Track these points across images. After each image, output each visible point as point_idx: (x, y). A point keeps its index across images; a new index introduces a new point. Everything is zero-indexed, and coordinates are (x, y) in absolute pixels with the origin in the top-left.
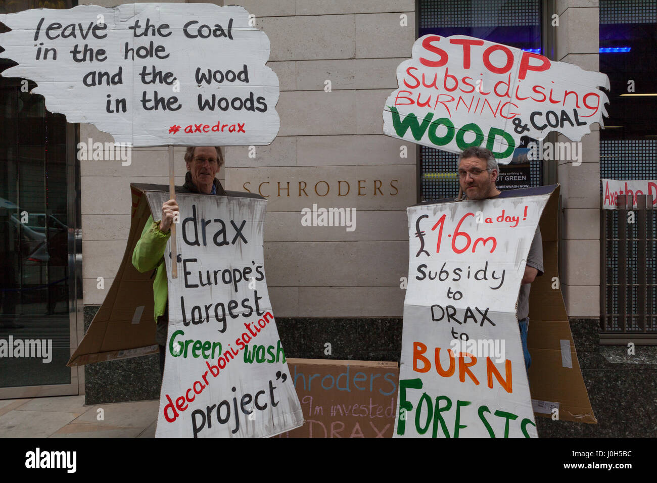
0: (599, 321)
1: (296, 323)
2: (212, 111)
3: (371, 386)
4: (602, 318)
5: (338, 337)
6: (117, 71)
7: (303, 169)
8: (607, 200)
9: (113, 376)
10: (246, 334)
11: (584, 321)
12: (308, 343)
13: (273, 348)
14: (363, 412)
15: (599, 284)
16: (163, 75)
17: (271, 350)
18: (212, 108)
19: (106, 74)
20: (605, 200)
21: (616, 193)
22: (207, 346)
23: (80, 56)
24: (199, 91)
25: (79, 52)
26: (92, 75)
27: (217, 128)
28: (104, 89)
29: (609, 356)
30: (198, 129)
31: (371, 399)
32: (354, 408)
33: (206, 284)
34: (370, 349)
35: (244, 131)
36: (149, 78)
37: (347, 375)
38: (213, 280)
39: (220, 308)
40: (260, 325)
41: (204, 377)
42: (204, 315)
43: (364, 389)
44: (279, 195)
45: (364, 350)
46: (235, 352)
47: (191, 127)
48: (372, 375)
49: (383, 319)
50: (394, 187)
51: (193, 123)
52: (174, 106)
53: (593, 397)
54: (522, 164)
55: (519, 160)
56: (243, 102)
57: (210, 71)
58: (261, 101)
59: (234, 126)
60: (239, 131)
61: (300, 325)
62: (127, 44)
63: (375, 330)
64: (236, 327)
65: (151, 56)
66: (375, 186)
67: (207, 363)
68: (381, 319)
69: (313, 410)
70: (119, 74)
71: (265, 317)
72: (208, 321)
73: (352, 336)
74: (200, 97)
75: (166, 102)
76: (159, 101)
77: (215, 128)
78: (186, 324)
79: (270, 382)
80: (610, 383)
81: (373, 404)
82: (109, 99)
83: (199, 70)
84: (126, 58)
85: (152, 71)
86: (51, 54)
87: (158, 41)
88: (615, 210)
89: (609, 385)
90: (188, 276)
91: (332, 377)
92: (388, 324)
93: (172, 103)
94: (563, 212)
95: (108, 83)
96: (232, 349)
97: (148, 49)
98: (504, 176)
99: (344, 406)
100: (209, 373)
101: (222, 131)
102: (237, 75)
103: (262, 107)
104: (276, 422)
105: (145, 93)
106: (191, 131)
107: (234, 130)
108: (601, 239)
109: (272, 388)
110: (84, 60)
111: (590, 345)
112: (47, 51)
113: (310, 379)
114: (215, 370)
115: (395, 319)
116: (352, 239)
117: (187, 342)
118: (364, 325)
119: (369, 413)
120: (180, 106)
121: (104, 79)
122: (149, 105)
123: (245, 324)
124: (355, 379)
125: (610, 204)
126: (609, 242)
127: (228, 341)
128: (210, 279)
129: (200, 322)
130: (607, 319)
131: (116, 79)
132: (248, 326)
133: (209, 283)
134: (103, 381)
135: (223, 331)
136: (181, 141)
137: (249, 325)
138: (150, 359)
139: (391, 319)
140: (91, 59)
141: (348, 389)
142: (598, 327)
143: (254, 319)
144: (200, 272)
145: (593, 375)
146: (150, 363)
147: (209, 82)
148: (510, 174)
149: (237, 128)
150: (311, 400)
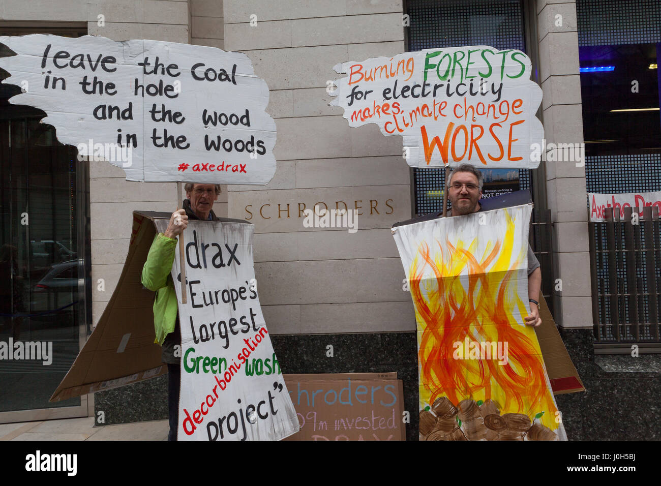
0: (592, 331)
1: (299, 340)
2: (217, 152)
3: (373, 399)
4: (595, 328)
5: (339, 353)
6: (127, 107)
7: (302, 190)
8: (594, 213)
9: (121, 397)
10: (246, 349)
11: (578, 331)
12: (310, 359)
13: (269, 360)
14: (366, 424)
15: (591, 294)
16: (172, 114)
17: (268, 362)
18: (217, 149)
19: (116, 108)
20: (592, 213)
21: (603, 206)
22: (214, 362)
23: (89, 88)
24: (206, 131)
25: (89, 84)
26: (102, 108)
27: (222, 168)
28: (114, 123)
29: (605, 365)
30: (205, 167)
31: (373, 411)
32: (357, 421)
33: (209, 304)
34: (370, 364)
35: (245, 172)
36: (159, 116)
37: (349, 389)
38: (214, 301)
39: (222, 325)
40: (257, 340)
41: (214, 391)
42: (210, 333)
43: (365, 402)
44: (280, 217)
45: (365, 364)
46: (238, 366)
47: (198, 165)
48: (373, 388)
49: (382, 334)
50: (389, 206)
51: (201, 161)
52: (183, 145)
53: (590, 406)
54: (512, 180)
55: (508, 177)
56: (245, 144)
57: (215, 113)
58: (261, 144)
59: (237, 166)
60: (241, 171)
61: (303, 342)
62: (137, 80)
63: (375, 345)
64: (237, 343)
65: (161, 94)
66: (371, 206)
67: (216, 377)
68: (380, 334)
69: (318, 425)
70: (130, 109)
71: (260, 332)
72: (213, 338)
73: (353, 351)
74: (206, 137)
75: (175, 140)
76: (168, 139)
77: (220, 168)
78: (196, 342)
79: (269, 392)
80: (607, 392)
81: (374, 417)
82: (120, 133)
83: (205, 112)
84: (136, 94)
85: (161, 110)
86: (59, 83)
87: (167, 80)
88: (602, 223)
89: (606, 394)
90: (194, 297)
91: (335, 393)
92: (387, 339)
93: (181, 142)
94: (553, 226)
95: (118, 118)
96: (235, 363)
97: (158, 87)
98: (495, 193)
99: (347, 419)
100: (218, 387)
101: (226, 170)
102: (239, 118)
103: (261, 150)
104: (276, 430)
105: (155, 131)
106: (198, 169)
107: (237, 170)
108: (591, 251)
109: (271, 398)
110: (94, 92)
111: (585, 355)
112: (55, 80)
113: (314, 394)
114: (222, 384)
115: (394, 334)
116: (351, 257)
117: (199, 359)
118: (365, 340)
119: (371, 426)
120: (188, 146)
121: (115, 113)
122: (159, 142)
123: (244, 340)
124: (357, 393)
125: (598, 217)
126: (599, 253)
127: (231, 356)
128: (212, 299)
129: (207, 339)
130: (601, 329)
131: (127, 114)
132: (247, 342)
133: (212, 303)
134: (112, 402)
135: (226, 347)
136: (189, 178)
137: (248, 340)
138: (158, 379)
139: (390, 334)
140: (101, 92)
141: (350, 403)
142: (592, 336)
143: (252, 334)
144: (203, 293)
145: (589, 384)
146: (157, 383)
147: (215, 124)
148: (500, 191)
149: (239, 169)
150: (315, 416)
